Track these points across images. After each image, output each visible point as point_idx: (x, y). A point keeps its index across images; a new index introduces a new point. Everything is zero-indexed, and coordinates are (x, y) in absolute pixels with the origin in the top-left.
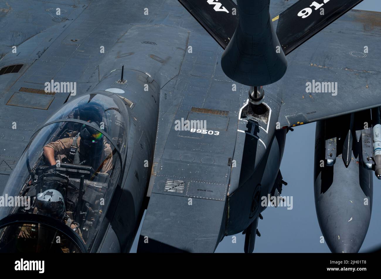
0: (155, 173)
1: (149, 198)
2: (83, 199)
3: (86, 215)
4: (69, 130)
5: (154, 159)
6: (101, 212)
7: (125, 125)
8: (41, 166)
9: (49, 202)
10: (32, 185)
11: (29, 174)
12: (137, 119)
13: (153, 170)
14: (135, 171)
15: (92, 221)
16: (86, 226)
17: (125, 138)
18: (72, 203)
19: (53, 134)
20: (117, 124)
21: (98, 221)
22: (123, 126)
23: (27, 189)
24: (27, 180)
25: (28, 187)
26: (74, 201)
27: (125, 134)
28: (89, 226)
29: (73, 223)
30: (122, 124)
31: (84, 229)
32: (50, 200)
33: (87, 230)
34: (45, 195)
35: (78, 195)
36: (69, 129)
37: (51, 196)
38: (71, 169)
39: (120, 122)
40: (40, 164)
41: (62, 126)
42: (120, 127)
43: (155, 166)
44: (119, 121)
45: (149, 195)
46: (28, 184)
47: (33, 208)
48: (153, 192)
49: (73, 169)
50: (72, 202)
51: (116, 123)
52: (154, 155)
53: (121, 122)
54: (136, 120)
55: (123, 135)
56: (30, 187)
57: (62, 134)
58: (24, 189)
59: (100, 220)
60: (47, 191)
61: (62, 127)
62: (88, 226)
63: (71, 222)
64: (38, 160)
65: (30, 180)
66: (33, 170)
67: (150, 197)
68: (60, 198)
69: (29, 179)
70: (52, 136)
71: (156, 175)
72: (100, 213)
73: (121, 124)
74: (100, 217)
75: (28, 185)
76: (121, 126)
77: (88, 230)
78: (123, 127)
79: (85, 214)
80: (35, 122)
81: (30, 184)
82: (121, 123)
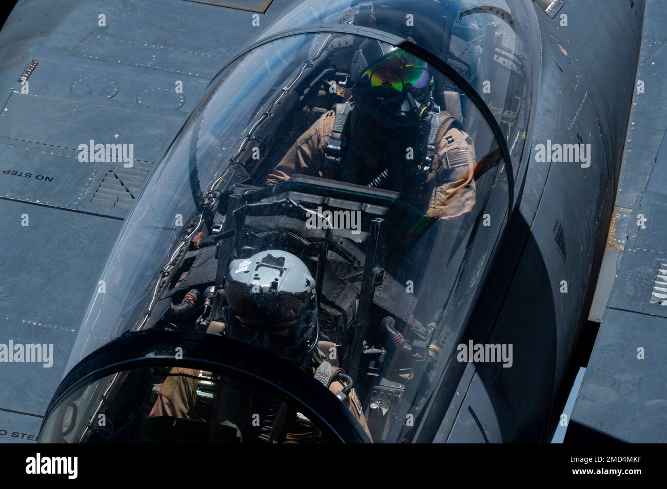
0: (621, 244)
1: (596, 326)
2: (376, 301)
3: (381, 359)
4: (337, 74)
5: (618, 194)
6: (435, 351)
7: (527, 64)
8: (239, 184)
9: (274, 291)
10: (203, 245)
11: (194, 208)
12: (567, 50)
13: (612, 230)
14: (556, 224)
15: (402, 381)
16: (382, 396)
17: (525, 110)
18: (339, 313)
19: (283, 84)
20: (501, 60)
21: (424, 382)
22: (521, 67)
23: (187, 260)
24: (189, 230)
25: (189, 255)
26: (345, 306)
27: (524, 95)
28: (392, 399)
29: (336, 378)
30: (520, 61)
31: (374, 406)
32: (274, 285)
33: (384, 411)
34: (258, 267)
35: (360, 288)
36: (336, 71)
37: (278, 272)
38: (339, 201)
39: (512, 57)
40: (235, 179)
41: (314, 60)
42: (512, 71)
43: (622, 220)
44: (509, 51)
45: (596, 314)
46: (192, 243)
47: (205, 323)
48: (610, 306)
49: (345, 202)
50: (340, 309)
51: (496, 56)
52: (620, 183)
53: (515, 55)
54: (565, 53)
55: (519, 98)
56: (196, 253)
57: (312, 84)
58: (176, 260)
59: (431, 380)
60: (263, 254)
61: (314, 63)
62: (389, 397)
63: (331, 375)
64: (228, 167)
65: (199, 230)
66: (210, 199)
67: (599, 324)
68: (308, 283)
69: (193, 226)
70: (279, 90)
71: (622, 248)
72: (431, 353)
73: (514, 61)
74: (430, 367)
75: (192, 247)
76: (515, 68)
77: (387, 413)
78: (520, 72)
79: (380, 354)
80: (223, 50)
81: (198, 242)
82: (516, 59)
